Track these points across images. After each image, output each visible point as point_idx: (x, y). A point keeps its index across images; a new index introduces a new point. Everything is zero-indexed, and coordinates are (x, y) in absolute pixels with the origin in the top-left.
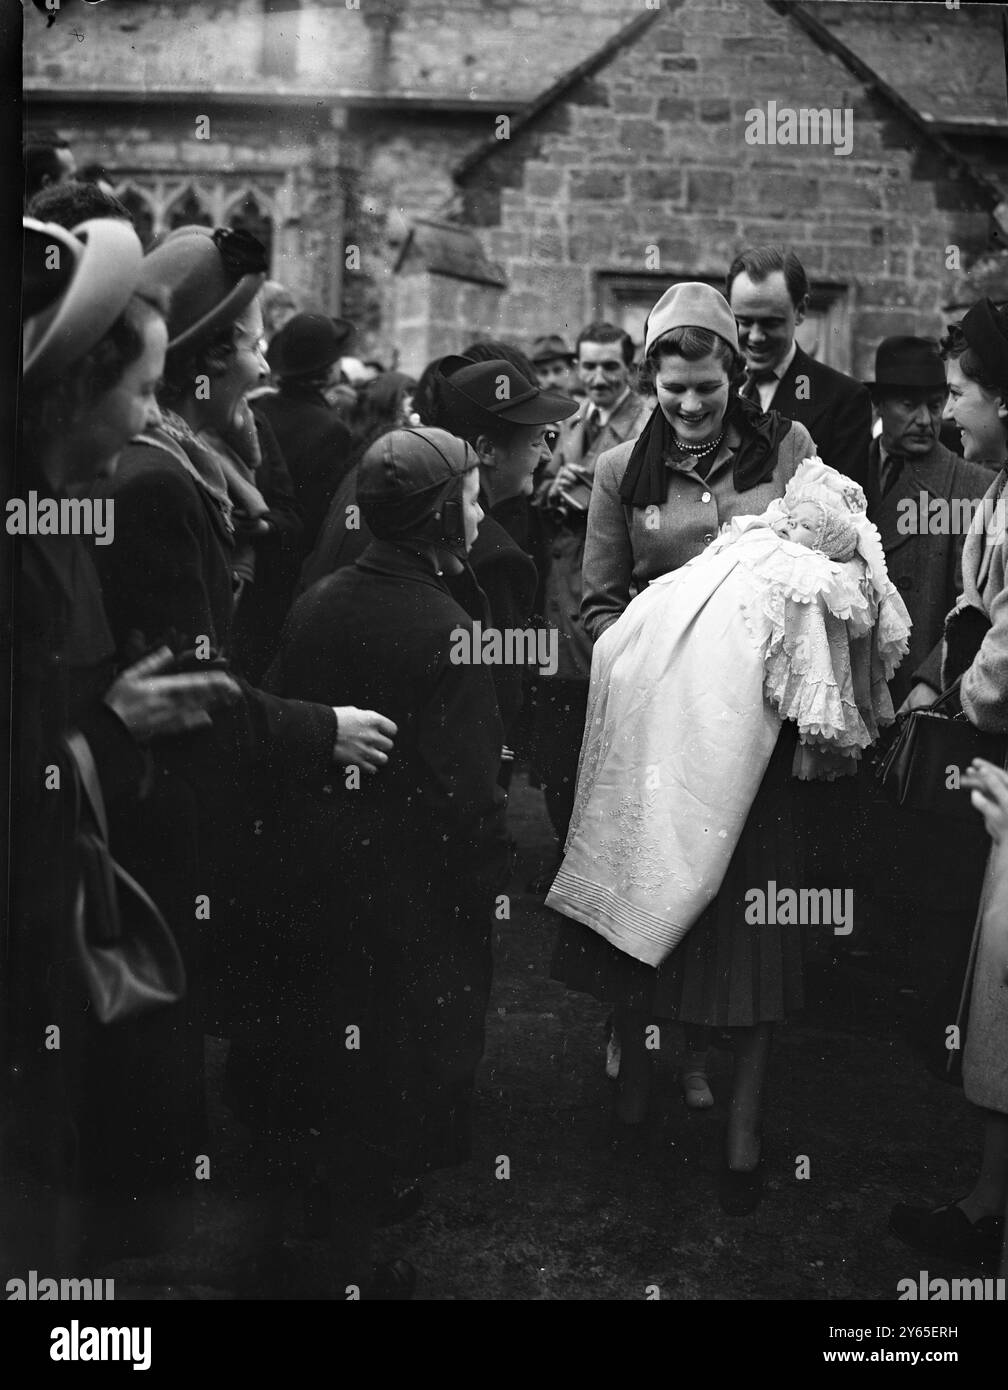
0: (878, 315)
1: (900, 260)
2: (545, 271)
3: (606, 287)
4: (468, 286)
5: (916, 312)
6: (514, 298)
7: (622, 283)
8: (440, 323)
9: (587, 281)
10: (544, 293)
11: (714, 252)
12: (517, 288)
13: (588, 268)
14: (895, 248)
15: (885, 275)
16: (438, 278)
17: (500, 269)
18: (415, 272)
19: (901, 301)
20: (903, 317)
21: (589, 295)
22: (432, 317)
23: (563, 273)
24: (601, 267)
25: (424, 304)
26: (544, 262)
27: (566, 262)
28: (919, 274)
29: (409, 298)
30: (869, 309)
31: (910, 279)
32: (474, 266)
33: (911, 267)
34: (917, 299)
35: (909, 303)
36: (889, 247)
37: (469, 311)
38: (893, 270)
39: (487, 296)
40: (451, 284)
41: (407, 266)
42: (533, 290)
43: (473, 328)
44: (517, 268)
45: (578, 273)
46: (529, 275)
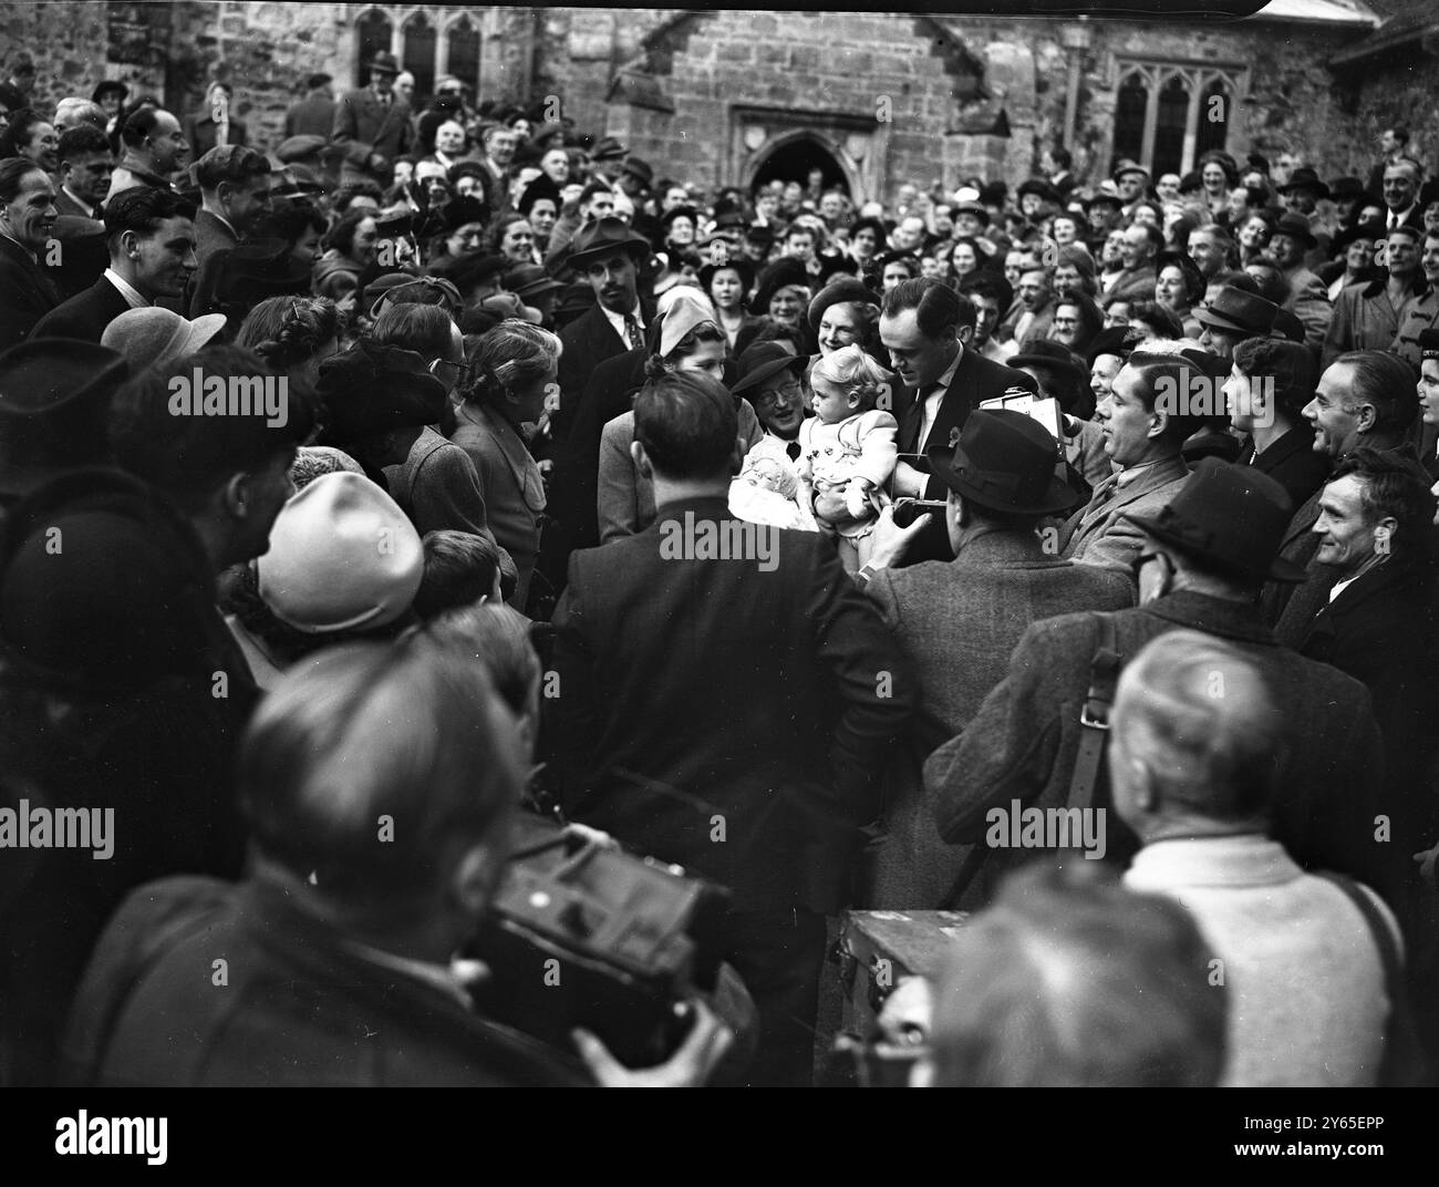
0: (904, 136)
1: (919, 104)
2: (699, 104)
3: (737, 114)
4: (652, 113)
5: (926, 135)
6: (679, 119)
7: (748, 113)
8: (635, 135)
9: (725, 112)
10: (699, 118)
11: (805, 96)
12: (681, 113)
13: (726, 102)
14: (916, 96)
15: (909, 113)
16: (636, 109)
17: (670, 101)
18: (621, 103)
19: (918, 129)
20: (918, 138)
21: (726, 119)
22: (631, 132)
23: (710, 105)
24: (735, 102)
25: (627, 123)
26: (700, 98)
27: (712, 99)
28: (931, 112)
29: (616, 119)
30: (898, 132)
31: (925, 115)
32: (656, 100)
33: (925, 107)
34: (928, 128)
35: (923, 129)
36: (913, 95)
37: (651, 127)
38: (915, 109)
39: (662, 119)
40: (642, 112)
41: (614, 99)
42: (691, 114)
43: (654, 137)
44: (682, 102)
45: (719, 105)
46: (689, 105)
